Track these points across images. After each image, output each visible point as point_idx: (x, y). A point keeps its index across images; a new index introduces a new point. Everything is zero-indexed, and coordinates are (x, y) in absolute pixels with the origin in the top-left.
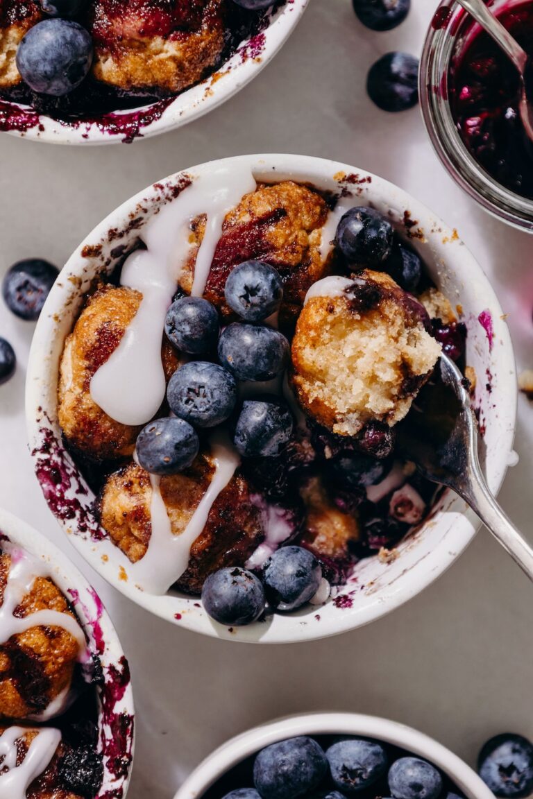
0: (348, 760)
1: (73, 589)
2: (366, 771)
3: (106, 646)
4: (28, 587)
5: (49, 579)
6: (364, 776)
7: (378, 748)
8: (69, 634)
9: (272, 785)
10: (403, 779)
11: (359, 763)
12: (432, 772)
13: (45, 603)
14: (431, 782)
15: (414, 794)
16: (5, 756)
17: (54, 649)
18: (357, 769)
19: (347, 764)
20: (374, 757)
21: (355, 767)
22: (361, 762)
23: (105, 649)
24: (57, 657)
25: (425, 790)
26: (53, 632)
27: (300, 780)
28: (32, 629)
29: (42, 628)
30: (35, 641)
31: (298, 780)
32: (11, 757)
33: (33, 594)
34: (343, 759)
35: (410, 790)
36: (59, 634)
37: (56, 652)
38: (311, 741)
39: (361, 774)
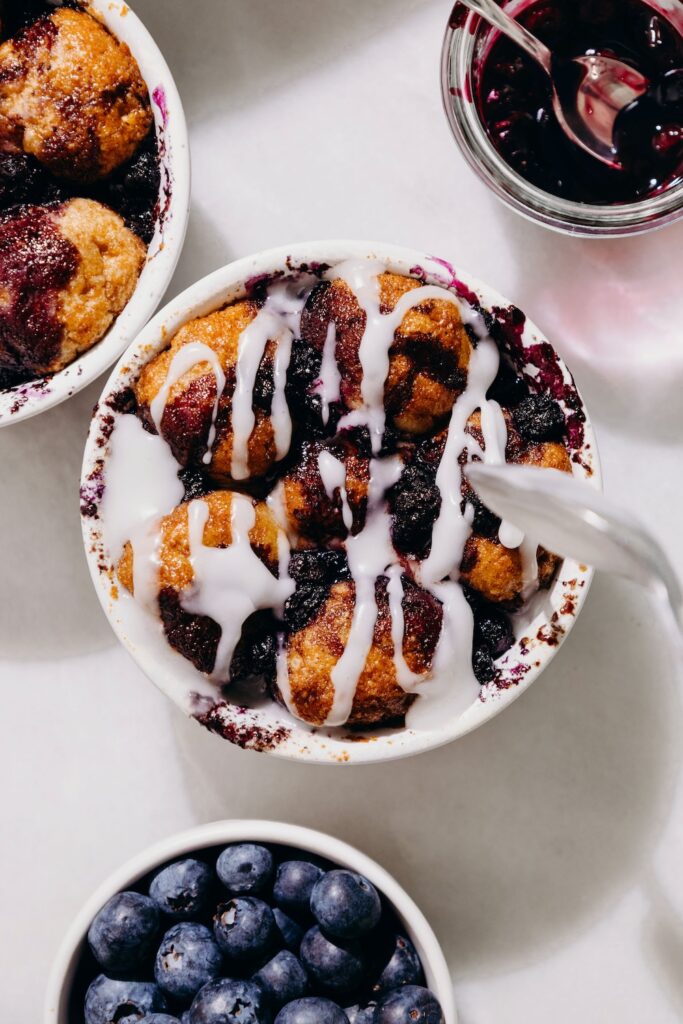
0: (169, 891)
1: (413, 266)
2: (191, 890)
3: (478, 295)
4: (377, 287)
5: (387, 273)
6: (194, 895)
7: (191, 862)
8: (441, 301)
9: (112, 956)
10: (230, 869)
11: (179, 887)
12: (252, 847)
13: (399, 291)
14: (257, 855)
15: (248, 876)
16: (466, 448)
17: (438, 321)
18: (182, 893)
19: (171, 895)
20: (189, 873)
21: (179, 892)
22: (181, 885)
23: (479, 298)
24: (445, 326)
25: (254, 866)
26: (426, 306)
27: (133, 937)
28: (407, 315)
29: (415, 309)
30: (418, 324)
31: (130, 937)
32: (473, 446)
33: (384, 289)
34: (164, 893)
35: (242, 874)
36: (432, 304)
37: (441, 322)
38: (125, 894)
39: (189, 895)
